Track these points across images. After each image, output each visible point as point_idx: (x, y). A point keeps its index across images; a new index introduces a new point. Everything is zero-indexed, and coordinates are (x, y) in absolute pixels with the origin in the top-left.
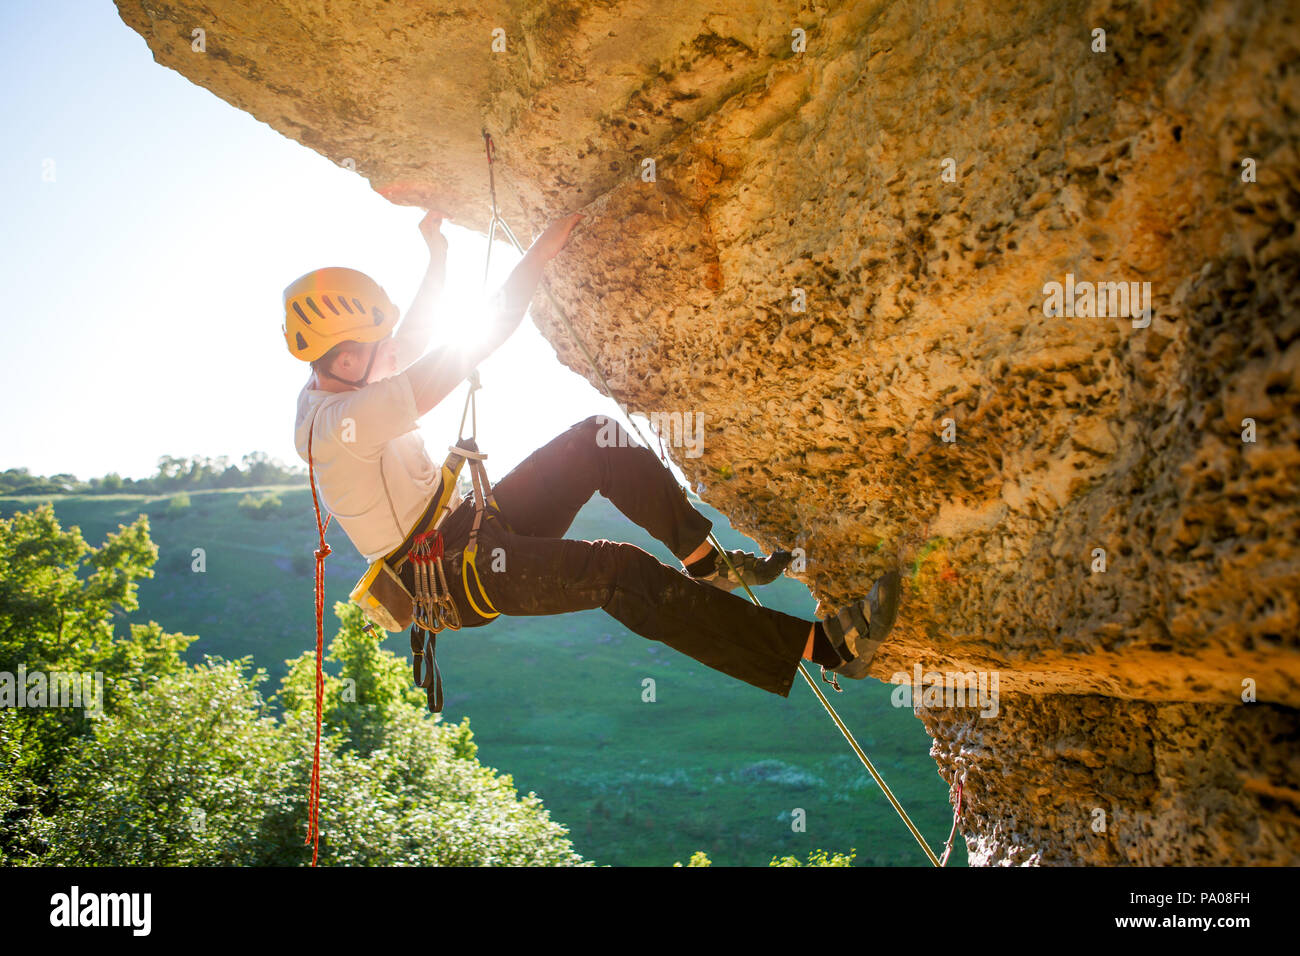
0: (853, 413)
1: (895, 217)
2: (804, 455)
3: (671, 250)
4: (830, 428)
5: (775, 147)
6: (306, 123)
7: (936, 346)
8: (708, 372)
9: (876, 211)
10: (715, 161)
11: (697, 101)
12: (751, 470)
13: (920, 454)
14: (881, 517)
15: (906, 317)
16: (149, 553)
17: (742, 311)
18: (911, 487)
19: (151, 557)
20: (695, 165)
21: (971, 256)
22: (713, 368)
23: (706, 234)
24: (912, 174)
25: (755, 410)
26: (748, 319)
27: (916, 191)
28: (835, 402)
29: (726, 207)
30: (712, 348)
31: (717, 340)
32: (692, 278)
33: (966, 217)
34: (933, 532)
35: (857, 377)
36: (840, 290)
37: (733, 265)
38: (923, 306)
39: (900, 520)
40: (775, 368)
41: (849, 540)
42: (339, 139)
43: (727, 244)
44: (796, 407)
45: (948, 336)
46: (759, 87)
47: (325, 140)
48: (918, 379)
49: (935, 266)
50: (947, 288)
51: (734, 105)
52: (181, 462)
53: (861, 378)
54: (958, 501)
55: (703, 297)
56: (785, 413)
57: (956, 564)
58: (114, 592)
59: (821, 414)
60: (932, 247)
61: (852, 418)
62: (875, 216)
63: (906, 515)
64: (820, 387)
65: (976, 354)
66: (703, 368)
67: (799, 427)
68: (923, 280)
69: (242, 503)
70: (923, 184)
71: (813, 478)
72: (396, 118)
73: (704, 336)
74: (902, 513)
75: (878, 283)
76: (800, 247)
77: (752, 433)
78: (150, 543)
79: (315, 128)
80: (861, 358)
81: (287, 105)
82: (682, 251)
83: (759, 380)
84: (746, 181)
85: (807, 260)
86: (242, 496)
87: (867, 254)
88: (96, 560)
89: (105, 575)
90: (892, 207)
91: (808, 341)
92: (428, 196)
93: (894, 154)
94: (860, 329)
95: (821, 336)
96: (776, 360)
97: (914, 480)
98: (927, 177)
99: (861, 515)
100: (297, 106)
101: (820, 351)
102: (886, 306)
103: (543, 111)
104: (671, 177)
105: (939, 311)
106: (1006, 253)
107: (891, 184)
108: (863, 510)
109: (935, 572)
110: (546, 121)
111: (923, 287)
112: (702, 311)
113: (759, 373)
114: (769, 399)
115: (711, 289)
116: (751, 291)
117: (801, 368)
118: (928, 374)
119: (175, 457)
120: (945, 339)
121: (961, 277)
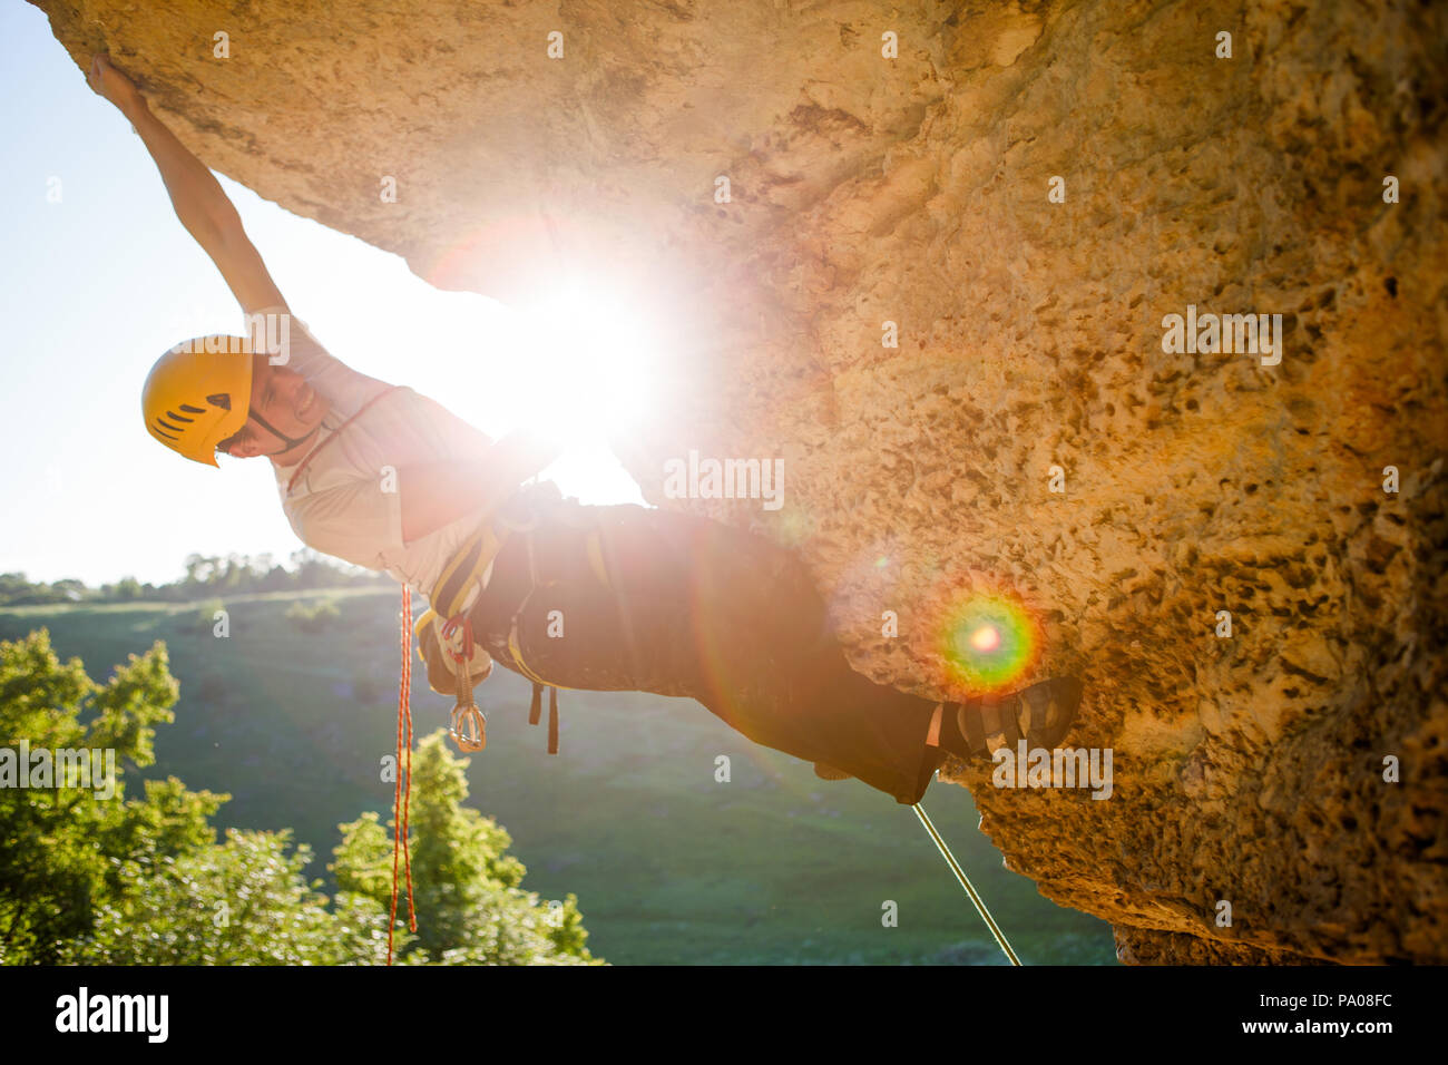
0: (1008, 590)
1: (1046, 353)
3: (773, 374)
5: (900, 247)
6: (323, 201)
7: (1107, 518)
8: (827, 526)
9: (1024, 342)
10: (825, 261)
11: (799, 185)
13: (1095, 649)
15: (1068, 479)
16: (168, 690)
17: (865, 454)
19: (169, 696)
20: (799, 268)
21: (1141, 412)
22: (832, 523)
23: (816, 356)
24: (1067, 299)
25: (886, 577)
26: (873, 464)
27: (1072, 320)
28: (986, 574)
29: (841, 322)
30: (831, 497)
31: (836, 487)
32: (801, 410)
33: (1134, 360)
34: (1117, 748)
35: (1012, 546)
36: (984, 437)
37: (852, 395)
38: (1088, 467)
40: (909, 528)
42: (364, 217)
43: (844, 367)
44: (938, 576)
45: (1122, 505)
46: (874, 172)
47: (347, 218)
48: (1086, 556)
49: (1099, 422)
50: (1115, 449)
51: (846, 193)
52: (214, 561)
53: (1016, 548)
54: (1147, 711)
55: (815, 432)
56: (925, 582)
57: (1147, 792)
58: (125, 740)
59: (969, 587)
60: (1094, 396)
61: (1008, 597)
62: (1023, 349)
63: (1084, 720)
64: (966, 553)
65: (1157, 533)
66: (820, 521)
67: (944, 601)
68: (1085, 435)
69: (290, 612)
70: (1080, 312)
72: (432, 195)
73: (820, 482)
75: (1030, 433)
76: (933, 380)
77: (885, 605)
78: (169, 678)
79: (334, 206)
80: (1014, 523)
81: (297, 180)
82: (786, 376)
83: (891, 540)
84: (863, 289)
85: (942, 397)
86: (288, 604)
87: (1014, 396)
88: (102, 701)
89: (113, 719)
90: (1044, 339)
91: (948, 496)
93: (1043, 272)
94: (1011, 488)
95: (963, 492)
96: (910, 517)
98: (1086, 305)
100: (311, 184)
101: (963, 510)
102: (1042, 464)
103: (610, 195)
105: (1107, 476)
106: (1186, 414)
107: (1039, 311)
110: (614, 206)
111: (1086, 443)
112: (817, 452)
113: (889, 531)
114: (906, 563)
115: (824, 424)
116: (875, 430)
117: (941, 530)
118: (1101, 552)
119: (207, 555)
120: (1117, 510)
121: (1132, 438)
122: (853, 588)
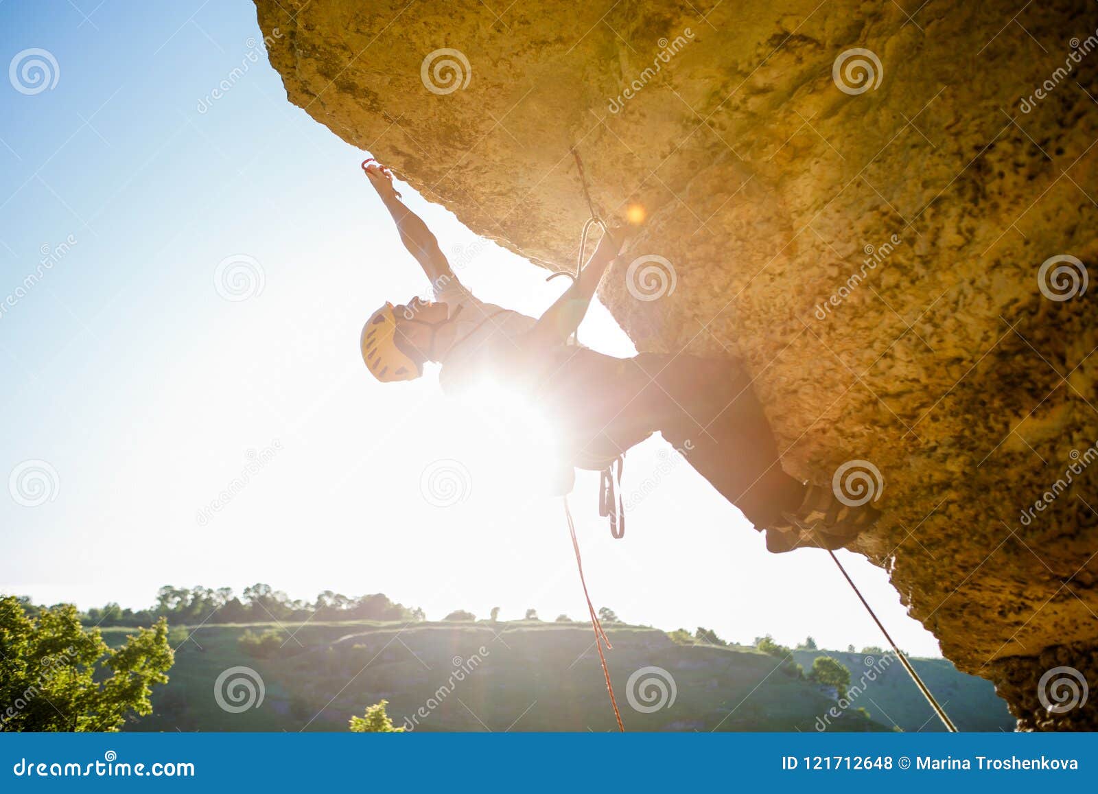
0: (921, 347)
1: (954, 154)
2: (875, 403)
3: (749, 223)
4: (901, 369)
5: (842, 123)
6: (411, 151)
7: (997, 264)
8: (784, 333)
9: (937, 154)
10: (787, 144)
11: (770, 95)
12: (824, 431)
13: (987, 373)
14: (952, 451)
15: (968, 242)
16: (165, 656)
17: (815, 271)
18: (981, 411)
19: (168, 661)
20: (771, 146)
22: (788, 328)
23: (780, 206)
24: (967, 116)
25: (828, 364)
26: (821, 276)
27: (972, 128)
28: (905, 341)
29: (799, 180)
30: (787, 310)
31: (791, 303)
32: (769, 246)
33: (1018, 141)
34: (1004, 450)
35: (925, 312)
36: (906, 231)
37: (806, 231)
38: (984, 228)
39: (972, 450)
40: (847, 319)
41: (921, 481)
42: (436, 168)
43: (800, 213)
44: (868, 354)
45: (1008, 252)
46: (826, 73)
47: (424, 169)
48: (981, 299)
49: (992, 186)
50: (1004, 204)
51: (805, 91)
53: (929, 313)
54: (1027, 416)
55: (776, 263)
56: (857, 362)
57: (1029, 476)
58: (130, 694)
59: (891, 357)
60: (989, 171)
61: (921, 352)
62: (936, 159)
63: (977, 443)
64: (890, 331)
65: (1034, 263)
66: (779, 330)
67: (871, 375)
68: (982, 204)
70: (977, 122)
71: (884, 427)
72: (492, 143)
73: (778, 301)
74: (973, 442)
75: (941, 218)
76: (868, 203)
77: (826, 388)
78: (168, 647)
79: (417, 156)
80: (928, 291)
82: (758, 223)
83: (832, 334)
84: (816, 156)
85: (875, 212)
86: (242, 630)
87: (930, 192)
88: (113, 661)
90: (952, 145)
91: (878, 286)
92: (509, 223)
93: (951, 101)
94: (926, 263)
95: (889, 279)
96: (848, 311)
97: (983, 403)
98: (981, 116)
99: (933, 454)
100: (406, 135)
101: (888, 293)
102: (950, 236)
103: (632, 118)
104: (749, 159)
105: (998, 229)
106: (1055, 160)
107: (948, 127)
108: (934, 449)
109: (1008, 489)
110: (633, 127)
111: (982, 210)
112: (778, 279)
113: (831, 327)
114: (843, 351)
115: (785, 255)
116: (823, 251)
117: (872, 314)
118: (991, 291)
119: (177, 588)
120: (1004, 256)
121: (1016, 192)
122: (801, 382)
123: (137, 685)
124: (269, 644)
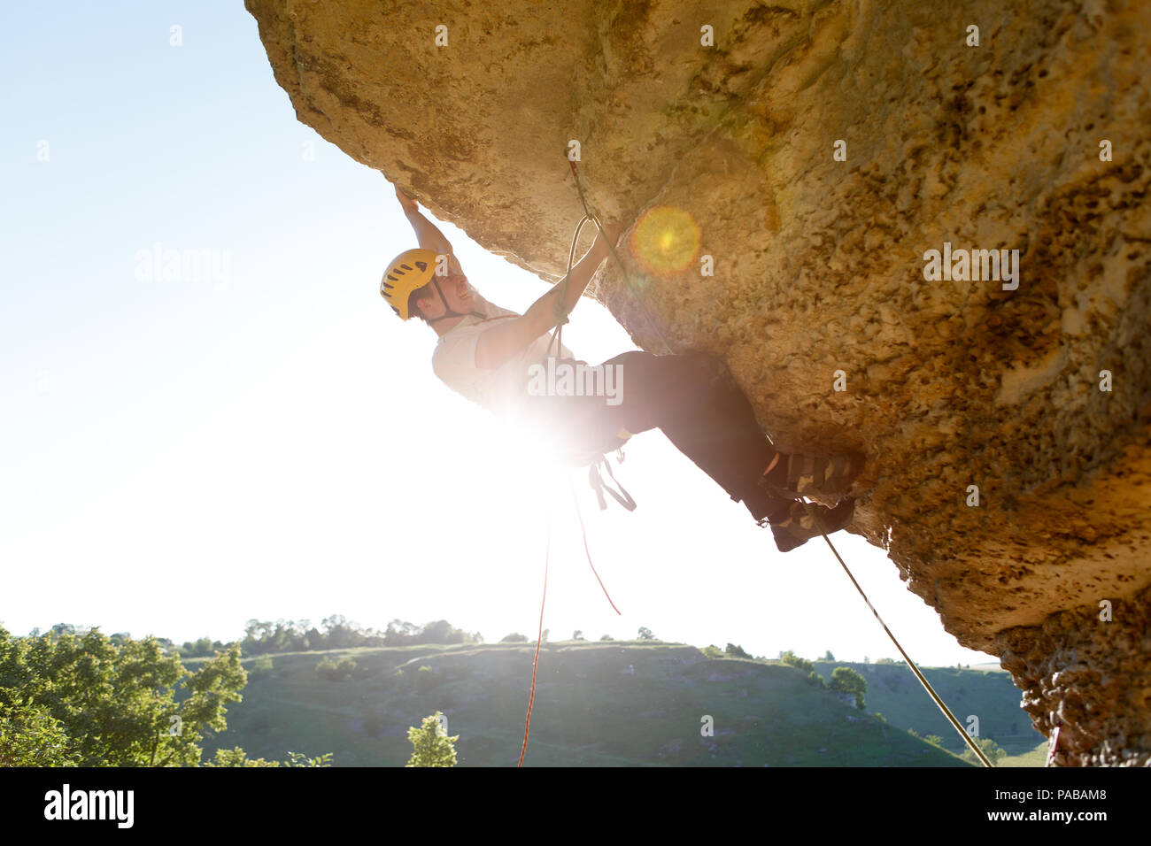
0: (908, 307)
1: (933, 99)
2: (864, 371)
3: (733, 202)
4: (889, 333)
5: (821, 91)
6: (415, 165)
7: (982, 208)
8: (771, 308)
9: (916, 102)
10: (768, 120)
11: (749, 74)
12: (815, 406)
13: (976, 325)
14: (945, 413)
15: (951, 189)
16: (239, 677)
17: (800, 242)
18: (972, 367)
19: (241, 682)
20: (751, 122)
21: (1006, 103)
22: (775, 304)
23: (762, 182)
24: (945, 57)
25: (815, 335)
26: (805, 246)
27: (950, 70)
28: (891, 303)
29: (780, 153)
30: (774, 286)
31: (777, 278)
32: (753, 222)
33: (998, 73)
34: (998, 405)
35: (910, 271)
36: (887, 189)
37: (789, 204)
38: (967, 172)
39: (964, 409)
40: (832, 287)
41: (915, 447)
42: (442, 182)
43: (782, 187)
44: (855, 321)
45: (992, 194)
47: (431, 183)
49: (974, 124)
50: (987, 142)
51: (782, 63)
52: (266, 625)
53: (914, 271)
54: (1019, 365)
55: (762, 239)
56: (844, 331)
57: (1024, 428)
58: (205, 713)
59: (878, 321)
60: (970, 109)
61: (908, 312)
62: (915, 108)
63: (969, 403)
64: (875, 295)
65: (1020, 201)
66: (766, 306)
67: (859, 342)
68: (964, 146)
69: (320, 664)
70: (956, 61)
71: (875, 396)
72: (491, 152)
73: (765, 278)
74: (965, 402)
75: (923, 168)
77: (815, 361)
78: (241, 668)
79: (422, 171)
80: (912, 248)
81: (402, 147)
82: (742, 199)
83: (819, 304)
84: (796, 127)
85: (856, 173)
86: (321, 657)
87: (911, 144)
88: (191, 683)
89: (198, 699)
90: (931, 89)
91: (862, 249)
92: (515, 237)
93: (928, 45)
94: (909, 218)
95: (873, 240)
96: (833, 279)
97: (974, 359)
99: (926, 417)
100: (410, 148)
101: (873, 255)
102: (933, 186)
103: (618, 110)
104: (730, 137)
105: (981, 170)
106: (1039, 82)
107: (926, 73)
108: (926, 413)
109: (1003, 444)
110: (620, 120)
111: (964, 153)
112: (763, 254)
113: (818, 298)
114: (829, 321)
115: (770, 230)
116: (806, 221)
117: (857, 279)
118: (977, 238)
119: (262, 621)
120: (989, 199)
121: (1000, 125)
122: (790, 357)
123: (213, 704)
124: (344, 669)
